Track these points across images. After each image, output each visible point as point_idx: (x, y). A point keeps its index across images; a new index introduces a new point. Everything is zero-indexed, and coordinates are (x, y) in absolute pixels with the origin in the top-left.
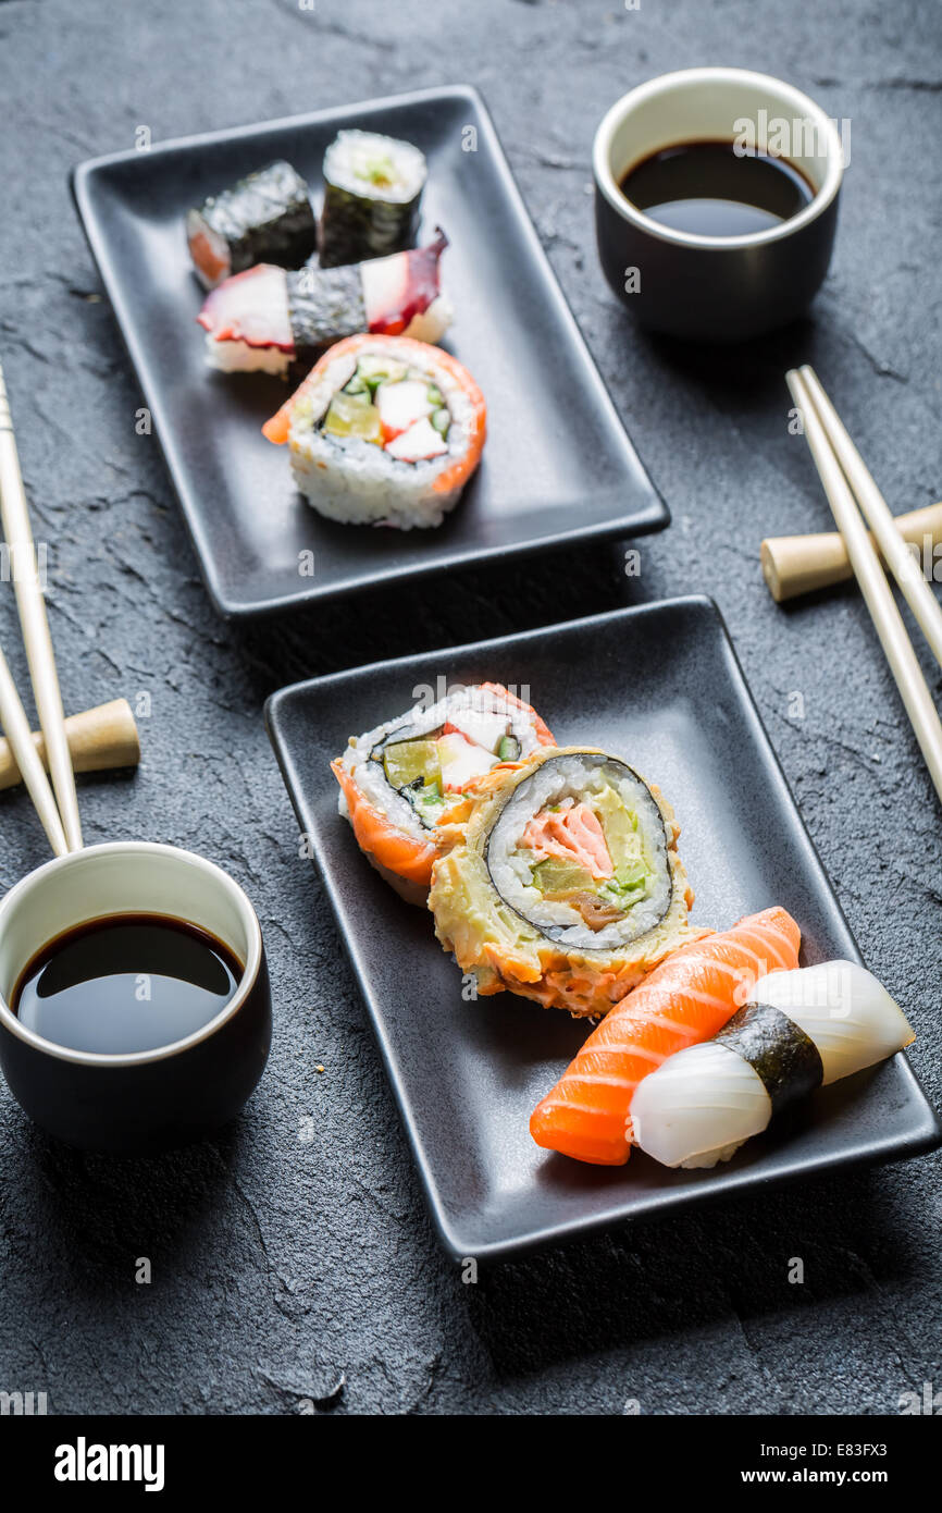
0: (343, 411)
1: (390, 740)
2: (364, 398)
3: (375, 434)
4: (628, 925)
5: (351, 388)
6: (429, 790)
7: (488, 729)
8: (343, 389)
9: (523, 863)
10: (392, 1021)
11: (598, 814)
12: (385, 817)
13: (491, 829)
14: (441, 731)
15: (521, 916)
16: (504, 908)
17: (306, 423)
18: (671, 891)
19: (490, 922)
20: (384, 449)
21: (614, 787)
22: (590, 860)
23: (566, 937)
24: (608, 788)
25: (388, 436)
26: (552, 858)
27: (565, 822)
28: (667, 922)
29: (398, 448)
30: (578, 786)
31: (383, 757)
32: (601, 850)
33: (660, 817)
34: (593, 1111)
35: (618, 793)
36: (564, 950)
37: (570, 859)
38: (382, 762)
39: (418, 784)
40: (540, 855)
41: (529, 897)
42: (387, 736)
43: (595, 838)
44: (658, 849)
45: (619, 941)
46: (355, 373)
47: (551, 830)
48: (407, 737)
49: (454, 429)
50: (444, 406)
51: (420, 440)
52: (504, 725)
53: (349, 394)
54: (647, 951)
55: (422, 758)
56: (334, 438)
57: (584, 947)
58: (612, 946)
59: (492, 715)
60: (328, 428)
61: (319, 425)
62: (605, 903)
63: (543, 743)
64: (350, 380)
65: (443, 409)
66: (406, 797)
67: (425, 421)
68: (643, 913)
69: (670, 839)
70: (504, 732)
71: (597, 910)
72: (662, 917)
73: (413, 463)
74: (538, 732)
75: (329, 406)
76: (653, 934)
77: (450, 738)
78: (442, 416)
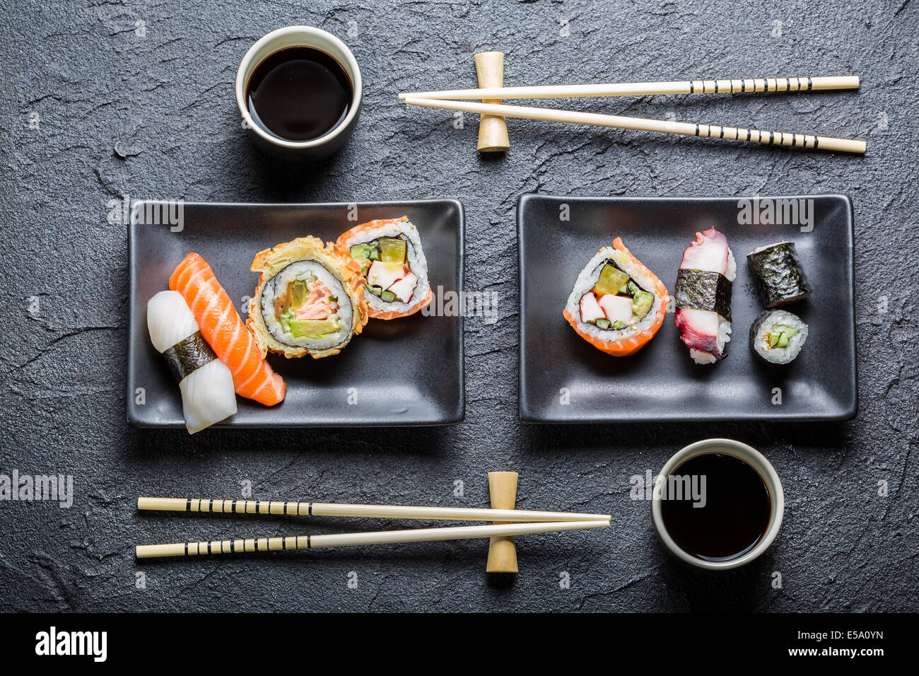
0: (616, 276)
1: (410, 245)
2: (624, 290)
3: (599, 290)
4: (271, 318)
5: (632, 283)
6: (375, 254)
7: (402, 290)
8: (631, 279)
9: (307, 277)
11: (325, 319)
12: (364, 230)
13: (324, 266)
14: (407, 271)
15: (283, 270)
16: (288, 263)
17: (613, 256)
18: (286, 344)
20: (591, 291)
22: (305, 309)
23: (269, 289)
24: (337, 327)
25: (598, 296)
26: (308, 292)
27: (323, 302)
28: (271, 338)
29: (590, 298)
31: (401, 239)
35: (335, 332)
36: (263, 285)
37: (307, 300)
38: (397, 237)
39: (379, 250)
40: (310, 286)
41: (291, 276)
42: (413, 245)
43: (315, 314)
44: (307, 344)
45: (265, 312)
46: (641, 289)
47: (320, 294)
48: (409, 253)
49: (597, 329)
51: (591, 309)
52: (402, 298)
53: (628, 282)
54: (256, 324)
55: (394, 256)
56: (601, 268)
57: (263, 296)
58: (262, 309)
59: (410, 294)
60: (608, 266)
61: (611, 262)
62: (284, 312)
63: (388, 313)
64: (637, 285)
65: (610, 326)
66: (372, 242)
67: (604, 316)
68: (276, 326)
69: (311, 352)
70: (398, 297)
71: (282, 307)
72: (273, 336)
73: (580, 303)
74: (394, 313)
75: (621, 270)
76: (265, 329)
77: (402, 272)
78: (605, 325)
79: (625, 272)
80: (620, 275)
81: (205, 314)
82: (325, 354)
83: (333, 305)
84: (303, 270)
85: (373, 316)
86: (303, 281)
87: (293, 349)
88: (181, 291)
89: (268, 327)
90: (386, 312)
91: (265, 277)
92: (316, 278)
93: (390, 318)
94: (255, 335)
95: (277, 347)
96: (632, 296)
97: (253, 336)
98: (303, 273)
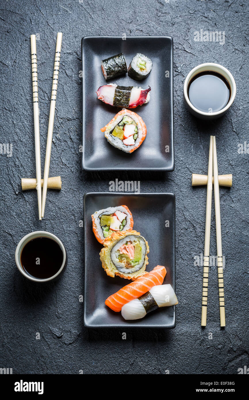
0: (117, 130)
1: (103, 214)
2: (122, 127)
3: (122, 138)
4: (133, 269)
5: (120, 124)
6: (107, 228)
7: (122, 217)
8: (118, 124)
9: (117, 254)
10: (88, 271)
11: (134, 246)
12: (97, 232)
13: (114, 246)
14: (114, 215)
15: (114, 264)
16: (111, 262)
17: (109, 132)
18: (144, 264)
19: (108, 264)
20: (122, 141)
21: (139, 242)
22: (130, 255)
23: (121, 270)
24: (138, 242)
25: (125, 138)
26: (123, 254)
27: (128, 247)
28: (141, 270)
29: (125, 142)
30: (132, 241)
31: (101, 217)
32: (133, 254)
33: (146, 249)
34: (115, 306)
35: (140, 243)
36: (120, 272)
37: (126, 254)
38: (100, 219)
39: (106, 226)
40: (121, 253)
41: (116, 260)
42: (103, 212)
43: (132, 251)
44: (144, 255)
45: (131, 272)
46: (122, 120)
47: (125, 248)
48: (107, 214)
49: (138, 139)
50: (137, 133)
51: (130, 141)
52: (125, 217)
53: (119, 126)
54: (135, 275)
55: (108, 220)
56: (113, 137)
57: (124, 273)
58: (129, 273)
59: (124, 213)
60: (113, 133)
61: (111, 132)
62: (131, 264)
63: (131, 222)
64: (120, 122)
65: (137, 134)
66: (102, 229)
67: (132, 136)
68: (137, 267)
69: (147, 253)
70: (124, 218)
71: (129, 265)
72: (140, 268)
73: (127, 146)
74: (131, 220)
75: (114, 128)
76: (137, 272)
77: (114, 217)
78: (136, 135)
79: (115, 127)
80: (117, 129)
81: (132, 295)
82: (148, 247)
83: (129, 243)
84: (115, 255)
85: (132, 229)
86: (119, 256)
87: (146, 261)
88: (122, 305)
89: (136, 271)
90: (130, 223)
91: (117, 271)
92: (118, 250)
93: (133, 222)
94: (140, 276)
95: (144, 267)
96: (124, 124)
97: (140, 277)
98: (116, 256)
